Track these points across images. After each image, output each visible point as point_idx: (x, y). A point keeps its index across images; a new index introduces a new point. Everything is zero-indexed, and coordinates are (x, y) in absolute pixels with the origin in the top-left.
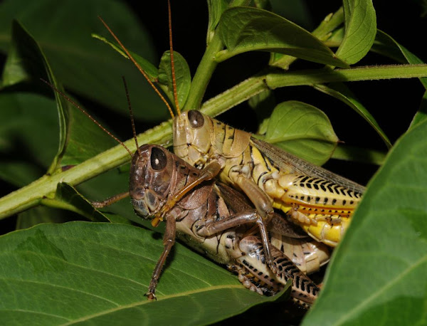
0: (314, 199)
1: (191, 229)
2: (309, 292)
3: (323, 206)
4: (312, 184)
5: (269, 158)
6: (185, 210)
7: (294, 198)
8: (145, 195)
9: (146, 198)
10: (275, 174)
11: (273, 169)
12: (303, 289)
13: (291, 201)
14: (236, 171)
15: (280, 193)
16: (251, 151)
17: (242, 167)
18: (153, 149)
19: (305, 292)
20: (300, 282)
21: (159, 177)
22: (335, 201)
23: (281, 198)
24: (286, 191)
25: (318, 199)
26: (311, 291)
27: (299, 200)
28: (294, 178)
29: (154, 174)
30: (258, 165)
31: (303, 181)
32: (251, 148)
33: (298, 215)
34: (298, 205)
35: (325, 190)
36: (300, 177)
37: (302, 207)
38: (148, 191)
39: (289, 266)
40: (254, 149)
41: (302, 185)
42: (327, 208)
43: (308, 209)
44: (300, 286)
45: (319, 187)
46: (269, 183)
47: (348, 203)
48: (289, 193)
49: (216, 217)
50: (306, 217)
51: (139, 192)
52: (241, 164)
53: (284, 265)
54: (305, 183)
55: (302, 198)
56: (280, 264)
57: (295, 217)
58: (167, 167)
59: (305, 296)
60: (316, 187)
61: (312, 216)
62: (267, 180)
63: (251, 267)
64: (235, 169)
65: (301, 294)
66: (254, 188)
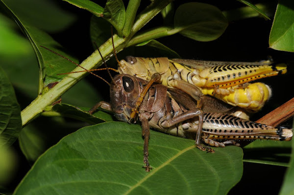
0: (227, 77)
1: (158, 125)
2: (253, 127)
3: (233, 79)
4: (221, 69)
5: (186, 66)
6: (151, 113)
7: (214, 81)
8: (124, 110)
9: (125, 112)
10: (195, 72)
11: (192, 70)
12: (248, 127)
13: (212, 84)
14: (171, 79)
15: (204, 81)
16: (174, 66)
17: (173, 76)
18: (123, 78)
19: (250, 129)
20: (243, 124)
21: (131, 96)
22: (240, 74)
23: (205, 85)
24: (207, 79)
25: (229, 76)
26: (254, 126)
27: (217, 81)
28: (209, 70)
29: (127, 95)
30: (182, 71)
31: (215, 69)
32: (173, 64)
33: (220, 91)
34: (217, 85)
35: (231, 69)
36: (212, 68)
37: (221, 86)
38: (125, 107)
39: (231, 118)
40: (175, 64)
41: (216, 72)
42: (237, 80)
43: (225, 85)
44: (245, 126)
45: (227, 69)
46: (194, 78)
47: (248, 73)
48: (209, 79)
49: (172, 113)
50: (226, 90)
51: (120, 108)
52: (172, 74)
53: (227, 119)
54: (217, 70)
55: (219, 79)
56: (224, 119)
57: (219, 93)
58: (135, 88)
59: (252, 131)
60: (225, 70)
61: (229, 89)
62: (192, 76)
63: (208, 130)
64: (170, 78)
65: (249, 131)
66: (186, 84)
